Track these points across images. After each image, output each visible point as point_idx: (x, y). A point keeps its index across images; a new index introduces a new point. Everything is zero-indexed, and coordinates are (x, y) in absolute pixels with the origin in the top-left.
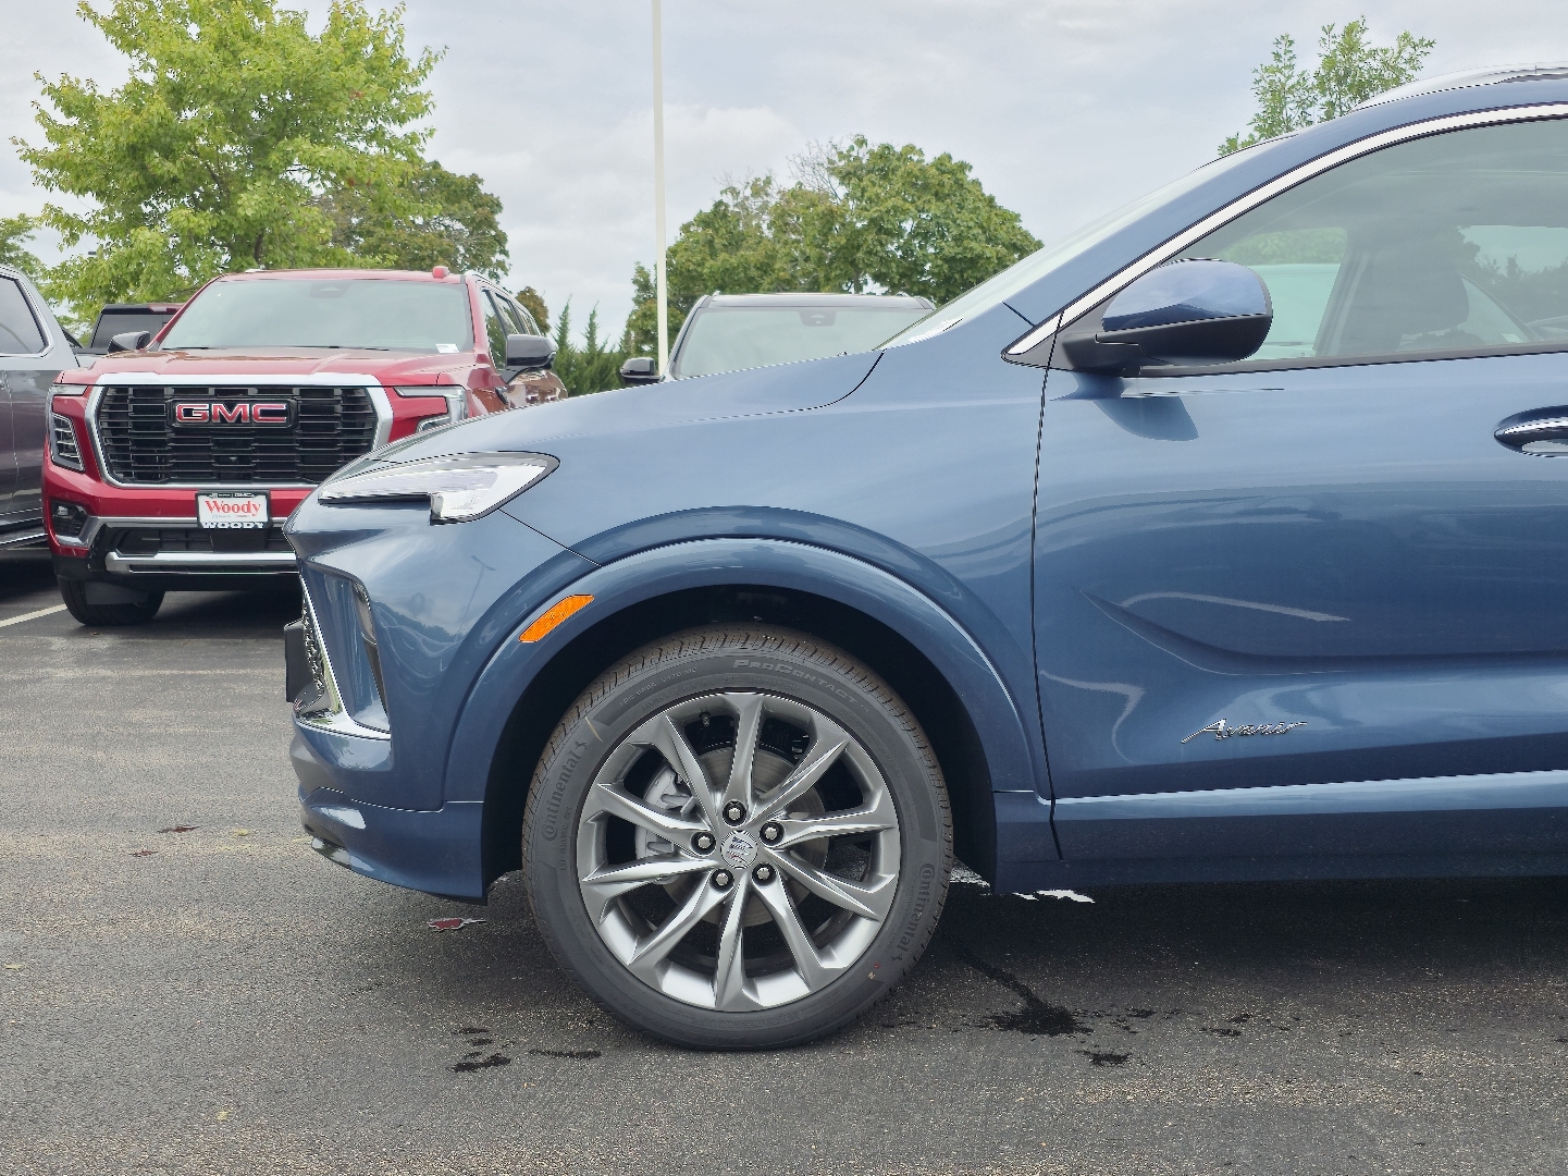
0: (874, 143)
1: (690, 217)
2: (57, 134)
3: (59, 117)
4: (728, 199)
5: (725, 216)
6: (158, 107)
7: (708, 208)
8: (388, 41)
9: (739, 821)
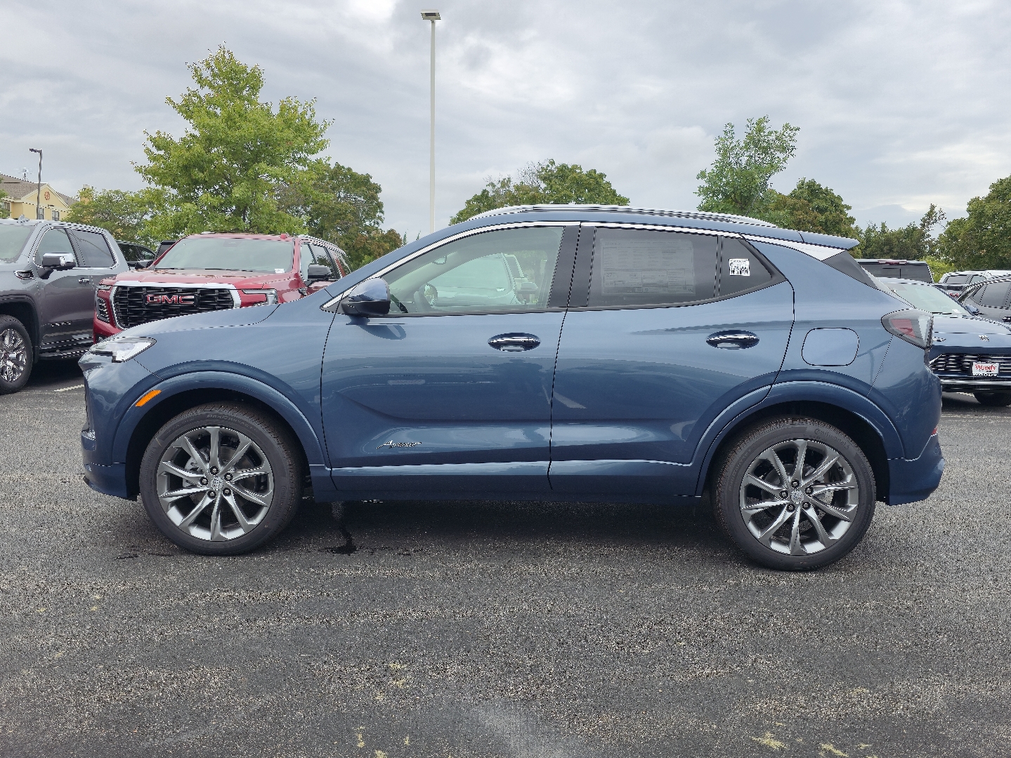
0: (558, 164)
1: (470, 197)
2: (154, 158)
3: (154, 150)
4: (489, 189)
5: (487, 197)
6: (198, 148)
7: (479, 193)
8: (307, 117)
9: (216, 473)
